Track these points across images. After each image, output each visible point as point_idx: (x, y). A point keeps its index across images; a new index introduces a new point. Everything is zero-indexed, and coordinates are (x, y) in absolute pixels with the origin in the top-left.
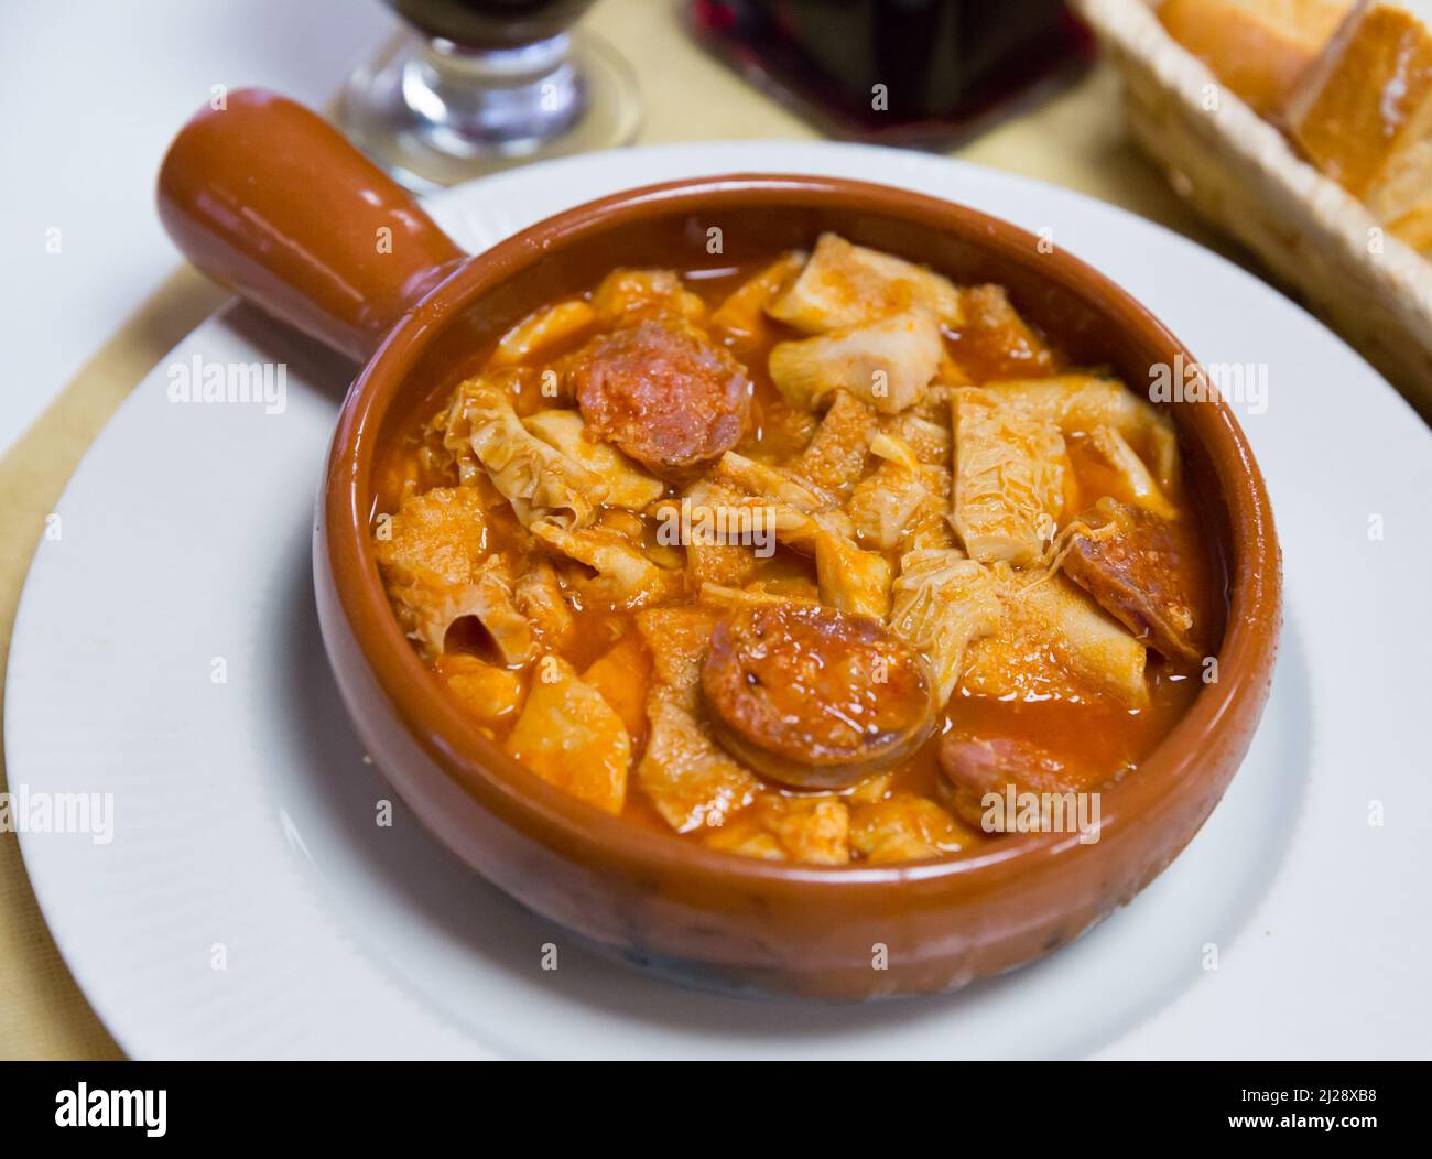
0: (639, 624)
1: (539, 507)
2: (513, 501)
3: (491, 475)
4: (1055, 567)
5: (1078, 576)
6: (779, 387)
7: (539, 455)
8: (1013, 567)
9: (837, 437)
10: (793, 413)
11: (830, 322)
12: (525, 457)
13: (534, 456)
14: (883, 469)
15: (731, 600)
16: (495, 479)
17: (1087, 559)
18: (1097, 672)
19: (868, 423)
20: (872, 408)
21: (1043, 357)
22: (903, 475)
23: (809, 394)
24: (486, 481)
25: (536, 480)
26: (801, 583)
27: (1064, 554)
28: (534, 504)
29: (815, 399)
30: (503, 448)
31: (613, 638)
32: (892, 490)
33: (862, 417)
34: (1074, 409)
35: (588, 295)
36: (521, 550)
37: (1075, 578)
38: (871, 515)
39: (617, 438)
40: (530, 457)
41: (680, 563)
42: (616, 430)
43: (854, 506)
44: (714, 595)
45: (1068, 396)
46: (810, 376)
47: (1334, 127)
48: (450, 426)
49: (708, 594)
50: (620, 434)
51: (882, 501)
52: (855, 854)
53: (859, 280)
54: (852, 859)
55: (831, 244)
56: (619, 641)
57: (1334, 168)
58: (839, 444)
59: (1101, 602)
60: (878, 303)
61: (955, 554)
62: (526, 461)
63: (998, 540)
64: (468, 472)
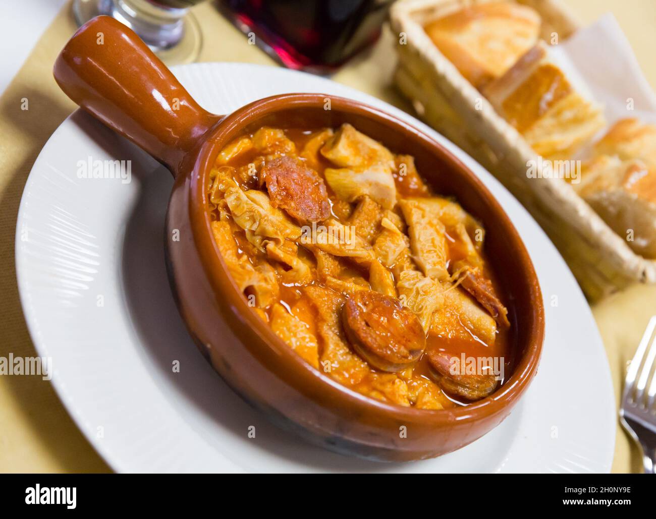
0: (308, 293)
1: (258, 235)
2: (246, 230)
3: (234, 218)
4: (457, 284)
5: (470, 289)
6: (333, 190)
7: (258, 212)
8: (439, 281)
9: (366, 216)
10: (340, 202)
11: (350, 163)
12: (252, 211)
13: (256, 212)
14: (386, 233)
15: (341, 286)
16: (236, 219)
17: (475, 282)
18: (477, 329)
19: (377, 212)
20: (380, 206)
21: (425, 188)
22: (398, 237)
23: (351, 196)
24: (231, 220)
25: (258, 223)
26: (361, 280)
27: (462, 279)
28: (256, 233)
29: (354, 198)
30: (241, 206)
31: (297, 298)
32: (393, 242)
33: (375, 209)
34: (444, 214)
35: (252, 136)
36: (252, 254)
37: (469, 290)
38: (384, 253)
39: (286, 207)
40: (254, 212)
41: (313, 266)
42: (286, 204)
43: (377, 247)
44: (333, 282)
45: (442, 208)
46: (352, 188)
47: (519, 106)
48: (213, 192)
49: (330, 282)
50: (287, 206)
51: (390, 248)
52: (412, 403)
53: (360, 146)
54: (411, 405)
55: (349, 130)
56: (299, 299)
57: (515, 122)
58: (367, 220)
59: (480, 301)
60: (366, 157)
61: (419, 274)
62: (252, 214)
63: (438, 270)
64: (223, 214)
